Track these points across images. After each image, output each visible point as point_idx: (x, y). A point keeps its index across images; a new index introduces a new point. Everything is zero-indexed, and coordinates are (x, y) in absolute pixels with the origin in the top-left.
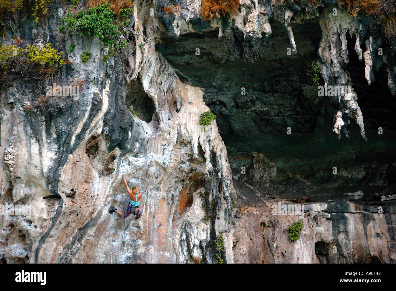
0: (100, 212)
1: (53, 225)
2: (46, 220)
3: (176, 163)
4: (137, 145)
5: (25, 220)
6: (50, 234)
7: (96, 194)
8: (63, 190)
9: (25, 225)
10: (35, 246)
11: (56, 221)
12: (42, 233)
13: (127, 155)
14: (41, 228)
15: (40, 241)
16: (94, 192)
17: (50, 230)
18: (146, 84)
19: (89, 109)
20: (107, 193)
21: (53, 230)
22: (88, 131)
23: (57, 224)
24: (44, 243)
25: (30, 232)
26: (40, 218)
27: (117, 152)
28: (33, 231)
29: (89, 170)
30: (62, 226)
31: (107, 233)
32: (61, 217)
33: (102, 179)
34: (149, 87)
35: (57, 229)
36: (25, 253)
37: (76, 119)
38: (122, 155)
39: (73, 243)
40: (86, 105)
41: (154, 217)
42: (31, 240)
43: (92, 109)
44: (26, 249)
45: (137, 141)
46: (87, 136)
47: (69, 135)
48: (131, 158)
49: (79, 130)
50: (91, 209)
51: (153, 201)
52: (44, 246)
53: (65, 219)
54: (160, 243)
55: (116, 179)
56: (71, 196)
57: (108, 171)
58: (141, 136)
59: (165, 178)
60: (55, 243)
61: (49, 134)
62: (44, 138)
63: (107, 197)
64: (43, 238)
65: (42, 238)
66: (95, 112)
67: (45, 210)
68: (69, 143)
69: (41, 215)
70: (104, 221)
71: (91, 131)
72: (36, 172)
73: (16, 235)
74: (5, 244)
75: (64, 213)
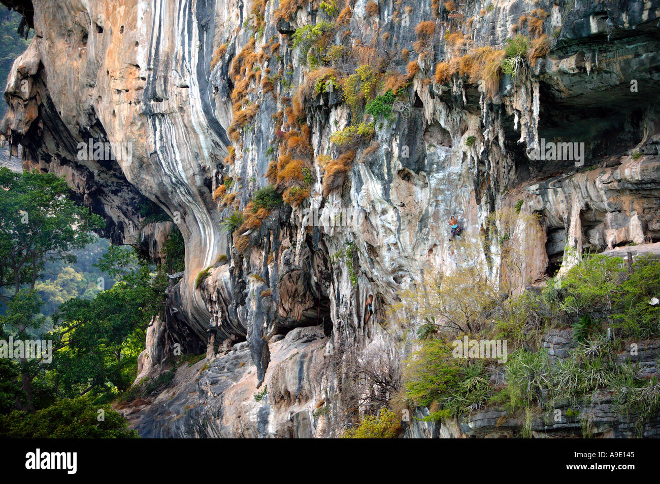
0: (427, 210)
1: (400, 224)
2: (396, 221)
3: (466, 169)
4: (435, 166)
5: (387, 223)
6: (402, 228)
7: (420, 200)
8: (397, 203)
9: (387, 225)
10: (397, 236)
11: (400, 221)
12: (396, 229)
13: (431, 173)
14: (395, 226)
15: (398, 233)
16: (418, 199)
17: (400, 226)
18: (442, 123)
19: (385, 158)
20: (428, 198)
21: (402, 226)
22: (392, 170)
23: (402, 222)
24: (400, 234)
26: (392, 221)
27: (424, 174)
28: (393, 228)
29: (409, 188)
30: (406, 222)
31: (442, 219)
33: (423, 190)
34: (445, 124)
35: (404, 225)
36: (395, 240)
37: (381, 165)
38: (429, 174)
39: (421, 230)
40: (382, 157)
41: (469, 203)
42: (394, 233)
43: (387, 159)
44: (395, 238)
45: (433, 164)
46: (394, 172)
47: (382, 175)
48: (435, 175)
49: (386, 171)
50: (418, 210)
51: (466, 193)
52: (401, 235)
53: (405, 219)
54: (473, 220)
55: (430, 189)
56: (403, 206)
57: (426, 185)
58: (435, 161)
59: (465, 179)
60: (408, 233)
61: (375, 176)
62: (374, 178)
63: (429, 200)
64: (399, 230)
66: (389, 159)
67: (394, 216)
68: (384, 179)
69: (393, 219)
70: (434, 213)
71: (395, 169)
72: (378, 197)
73: (388, 231)
74: (386, 236)
75: (403, 217)
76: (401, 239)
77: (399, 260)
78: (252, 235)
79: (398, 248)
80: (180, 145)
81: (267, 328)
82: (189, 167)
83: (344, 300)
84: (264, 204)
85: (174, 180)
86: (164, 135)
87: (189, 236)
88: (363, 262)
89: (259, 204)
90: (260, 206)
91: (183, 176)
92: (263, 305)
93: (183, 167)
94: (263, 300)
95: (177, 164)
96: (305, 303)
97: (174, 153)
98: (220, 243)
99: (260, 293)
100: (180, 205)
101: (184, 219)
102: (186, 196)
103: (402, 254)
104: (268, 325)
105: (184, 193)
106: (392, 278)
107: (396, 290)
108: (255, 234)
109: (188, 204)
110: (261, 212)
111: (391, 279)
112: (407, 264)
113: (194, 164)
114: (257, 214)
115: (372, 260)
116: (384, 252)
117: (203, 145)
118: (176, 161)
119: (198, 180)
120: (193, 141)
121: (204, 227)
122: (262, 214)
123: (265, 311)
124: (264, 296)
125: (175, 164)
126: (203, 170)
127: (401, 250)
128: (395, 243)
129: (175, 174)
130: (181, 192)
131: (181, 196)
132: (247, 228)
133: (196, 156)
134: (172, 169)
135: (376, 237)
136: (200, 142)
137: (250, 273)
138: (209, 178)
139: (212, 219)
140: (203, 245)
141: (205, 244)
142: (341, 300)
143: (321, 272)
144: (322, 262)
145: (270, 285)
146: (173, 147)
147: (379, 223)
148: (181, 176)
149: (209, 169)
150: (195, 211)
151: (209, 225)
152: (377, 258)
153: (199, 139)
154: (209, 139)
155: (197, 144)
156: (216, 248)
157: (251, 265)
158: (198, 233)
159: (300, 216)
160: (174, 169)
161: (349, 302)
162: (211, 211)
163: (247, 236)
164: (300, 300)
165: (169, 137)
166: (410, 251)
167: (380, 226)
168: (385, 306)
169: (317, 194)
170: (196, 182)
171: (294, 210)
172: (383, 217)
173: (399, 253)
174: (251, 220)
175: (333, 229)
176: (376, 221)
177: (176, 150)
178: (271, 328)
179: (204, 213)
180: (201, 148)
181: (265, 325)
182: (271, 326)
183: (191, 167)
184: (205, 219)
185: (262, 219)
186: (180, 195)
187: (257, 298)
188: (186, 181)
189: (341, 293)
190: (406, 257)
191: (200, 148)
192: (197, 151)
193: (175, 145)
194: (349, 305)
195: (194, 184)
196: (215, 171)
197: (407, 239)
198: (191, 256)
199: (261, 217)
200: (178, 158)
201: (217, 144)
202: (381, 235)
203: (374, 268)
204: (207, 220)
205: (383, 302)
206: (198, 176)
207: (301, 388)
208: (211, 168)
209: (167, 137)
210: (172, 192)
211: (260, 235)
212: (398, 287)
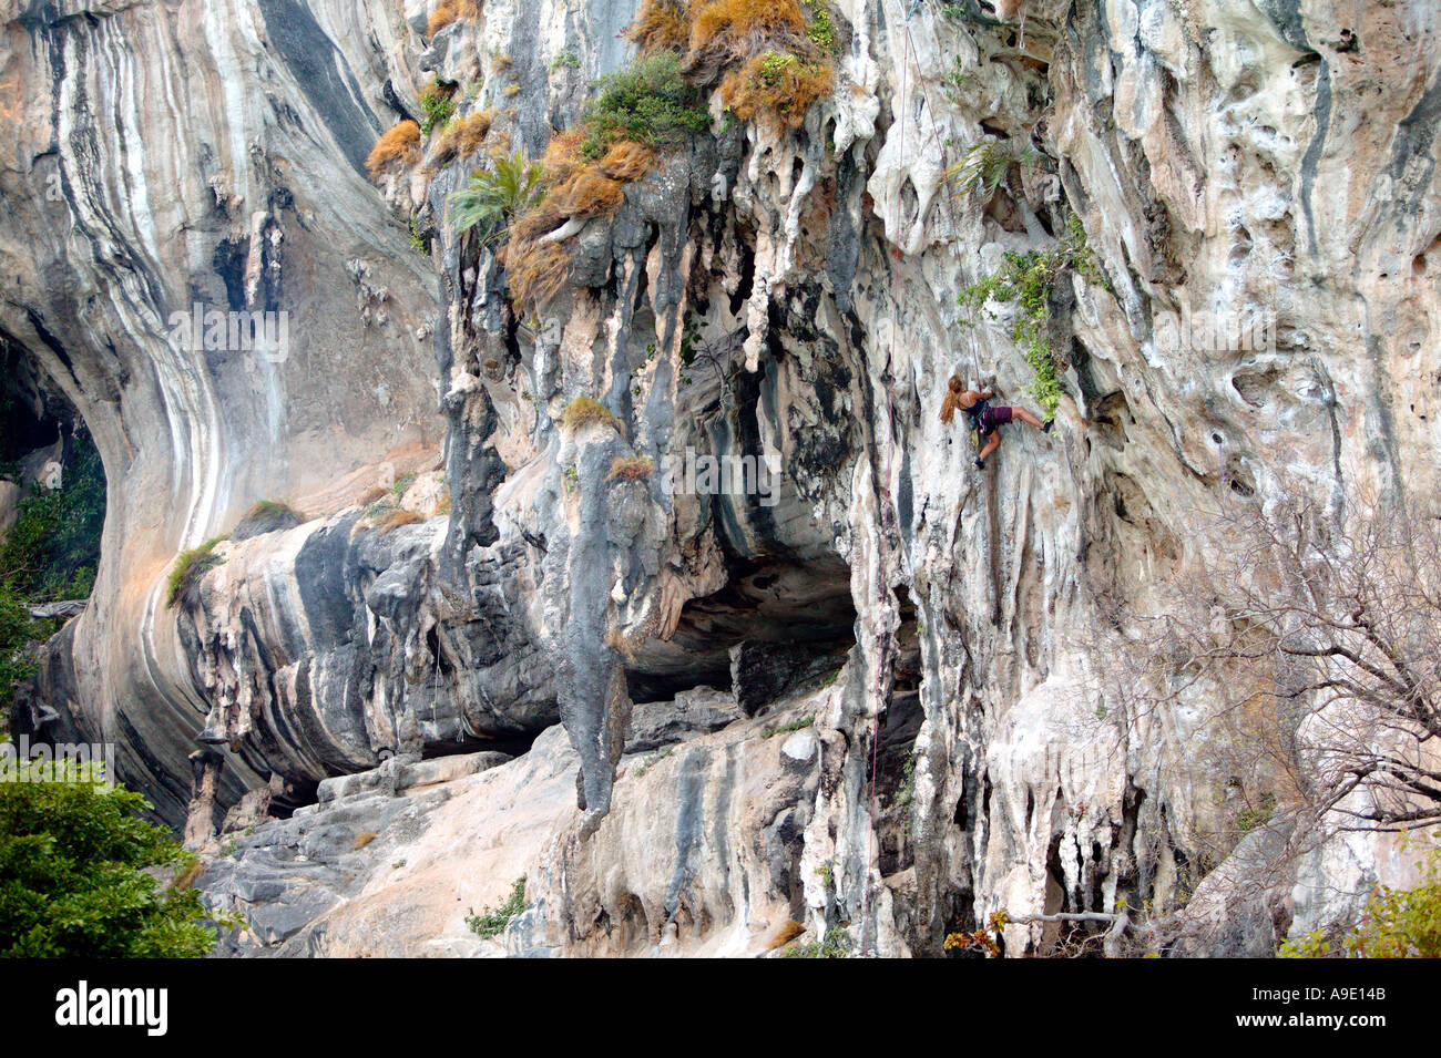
1: (1323, 129)
2: (1304, 117)
5: (1257, 127)
6: (1324, 149)
7: (1421, 29)
8: (1322, 36)
9: (1260, 140)
10: (1297, 184)
11: (1327, 114)
12: (1298, 153)
14: (1296, 139)
15: (1302, 172)
16: (1414, 25)
17: (1320, 138)
21: (1327, 139)
23: (1331, 122)
24: (1315, 173)
25: (1277, 154)
26: (1288, 118)
28: (1282, 149)
30: (1350, 123)
32: (1335, 104)
35: (1339, 135)
36: (1283, 206)
39: (1401, 161)
42: (1284, 173)
44: (1282, 196)
50: (1412, 70)
52: (1317, 181)
53: (1348, 107)
56: (1348, 47)
60: (1346, 170)
64: (1310, 161)
65: (1304, 162)
67: (1298, 95)
69: (1290, 109)
73: (1253, 167)
74: (1238, 193)
75: (1340, 93)
76: (1314, 198)
77: (1281, 292)
78: (582, 241)
79: (1290, 243)
80: (148, 117)
81: (623, 606)
82: (170, 196)
83: (931, 516)
84: (635, 128)
85: (108, 247)
86: (90, 91)
87: (126, 458)
88: (1093, 320)
89: (614, 126)
90: (617, 134)
91: (147, 233)
92: (616, 514)
93: (151, 200)
94: (613, 493)
95: (128, 186)
96: (695, 573)
97: (124, 148)
98: (242, 476)
99: (605, 467)
100: (112, 348)
101: (118, 398)
102: (143, 309)
103: (1304, 268)
104: (628, 592)
105: (135, 298)
106: (1229, 377)
107: (1236, 433)
108: (595, 237)
109: (141, 343)
110: (624, 154)
111: (1224, 383)
112: (1316, 311)
113: (191, 189)
114: (605, 162)
115: (1146, 300)
116: (1217, 263)
117: (235, 118)
118: (127, 175)
119: (198, 249)
120: (199, 105)
121: (186, 425)
122: (628, 162)
123: (622, 537)
124: (621, 476)
125: (121, 187)
126: (220, 209)
127: (1303, 248)
128: (1278, 215)
129: (119, 223)
130: (125, 298)
131: (122, 312)
132: (563, 212)
133: (204, 158)
134: (109, 205)
135: (1192, 195)
136: (223, 107)
137: (558, 392)
138: (234, 240)
139: (220, 396)
140: (177, 488)
141: (187, 484)
142: (917, 518)
143: (796, 435)
144: (811, 392)
145: (643, 439)
146: (120, 127)
147: (1220, 132)
148: (136, 232)
149: (239, 208)
150: (162, 369)
151: (204, 418)
152: (1180, 293)
153: (223, 96)
154: (257, 95)
155: (214, 114)
156: (225, 495)
157: (564, 364)
158: (164, 444)
159: (784, 173)
160: (117, 206)
161: (951, 524)
162: (221, 368)
163: (562, 242)
164: (677, 561)
165: (110, 95)
166: (1342, 252)
167: (1220, 146)
168: (1123, 531)
169: (857, 90)
170: (186, 255)
171: (760, 148)
172: (1239, 107)
173: (1289, 264)
174: (579, 184)
175: (919, 223)
176: (1204, 121)
177: (133, 139)
178: (637, 609)
179: (196, 377)
180: (226, 125)
181: (618, 593)
182: (640, 600)
183: (179, 199)
184: (194, 396)
185: (627, 180)
186: (120, 308)
187: (588, 485)
188: (152, 252)
189: (916, 490)
190: (1318, 281)
191: (222, 127)
192: (209, 139)
193: (129, 120)
194: (950, 536)
195: (178, 262)
196: (260, 216)
197: (1340, 198)
198: (132, 525)
199: (623, 172)
200: (135, 163)
201: (284, 112)
202: (1215, 186)
203: (1149, 337)
204: (202, 401)
205: (1121, 511)
206: (198, 234)
207: (686, 880)
208: (248, 206)
209: (100, 95)
210: (91, 300)
211: (610, 247)
212: (1251, 419)
